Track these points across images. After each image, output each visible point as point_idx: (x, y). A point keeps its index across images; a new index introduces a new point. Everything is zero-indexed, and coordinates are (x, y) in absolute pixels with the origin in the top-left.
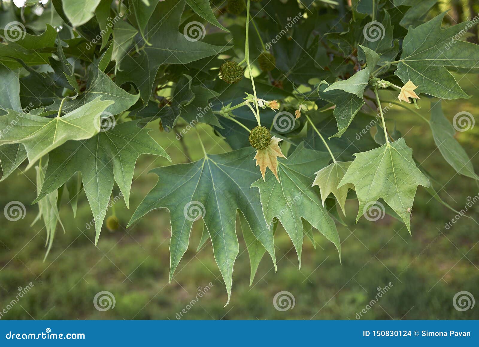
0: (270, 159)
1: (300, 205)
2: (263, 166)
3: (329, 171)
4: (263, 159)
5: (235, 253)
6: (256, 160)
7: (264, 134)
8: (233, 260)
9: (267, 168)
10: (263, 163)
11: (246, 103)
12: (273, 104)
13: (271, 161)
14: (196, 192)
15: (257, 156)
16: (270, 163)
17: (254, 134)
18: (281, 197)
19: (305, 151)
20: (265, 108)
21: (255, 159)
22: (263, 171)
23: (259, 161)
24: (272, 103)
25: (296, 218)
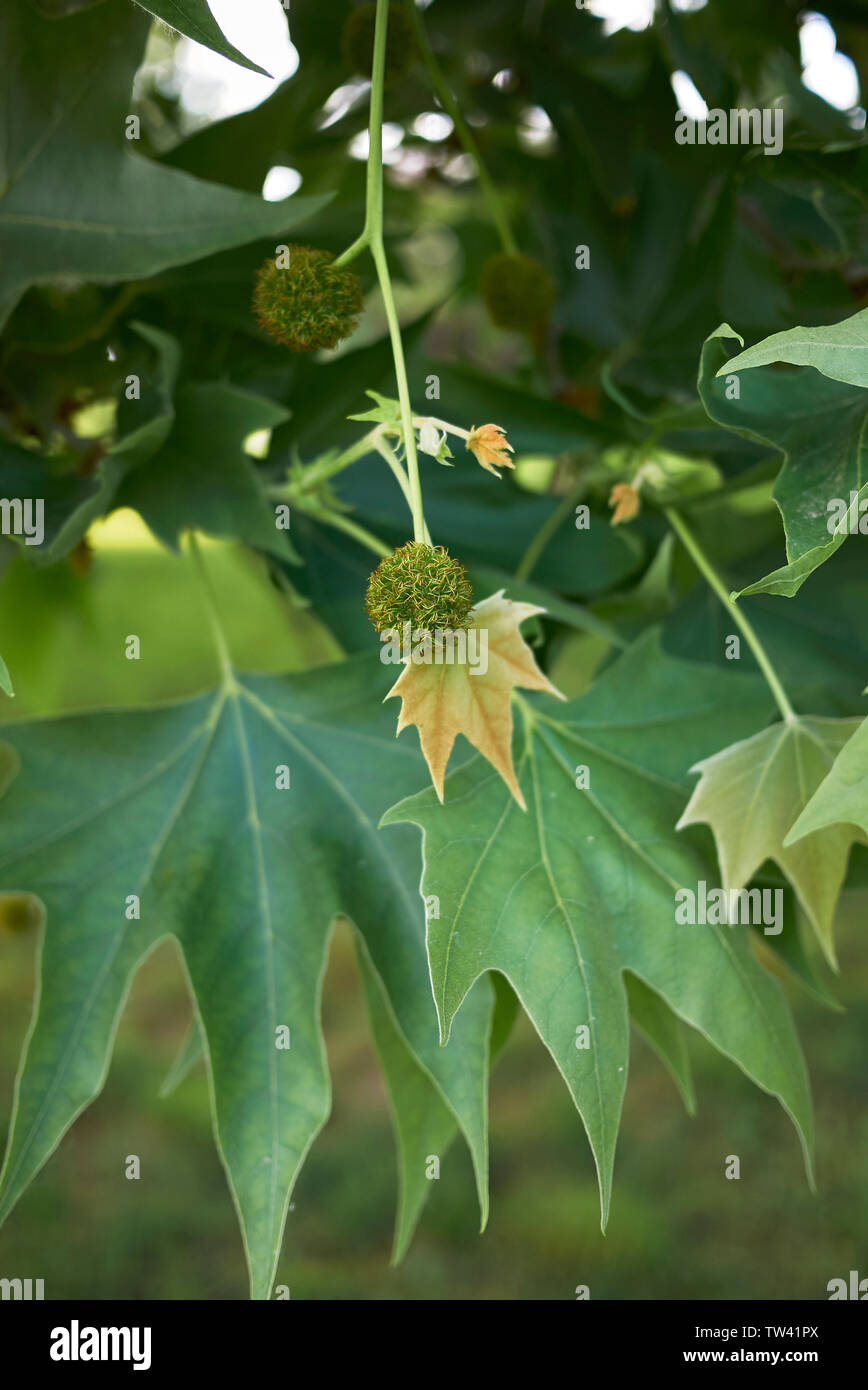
0: (479, 699)
1: (623, 915)
2: (437, 732)
3: (761, 757)
4: (440, 698)
5: (313, 1120)
6: (397, 701)
7: (433, 581)
8: (296, 1152)
9: (461, 739)
10: (438, 715)
11: (374, 441)
12: (487, 440)
13: (482, 706)
14: (176, 834)
15: (405, 684)
16: (476, 715)
17: (384, 581)
18: (531, 873)
19: (665, 670)
20: (447, 459)
21: (391, 699)
22: (436, 755)
23: (413, 707)
24: (480, 438)
25: (599, 973)
